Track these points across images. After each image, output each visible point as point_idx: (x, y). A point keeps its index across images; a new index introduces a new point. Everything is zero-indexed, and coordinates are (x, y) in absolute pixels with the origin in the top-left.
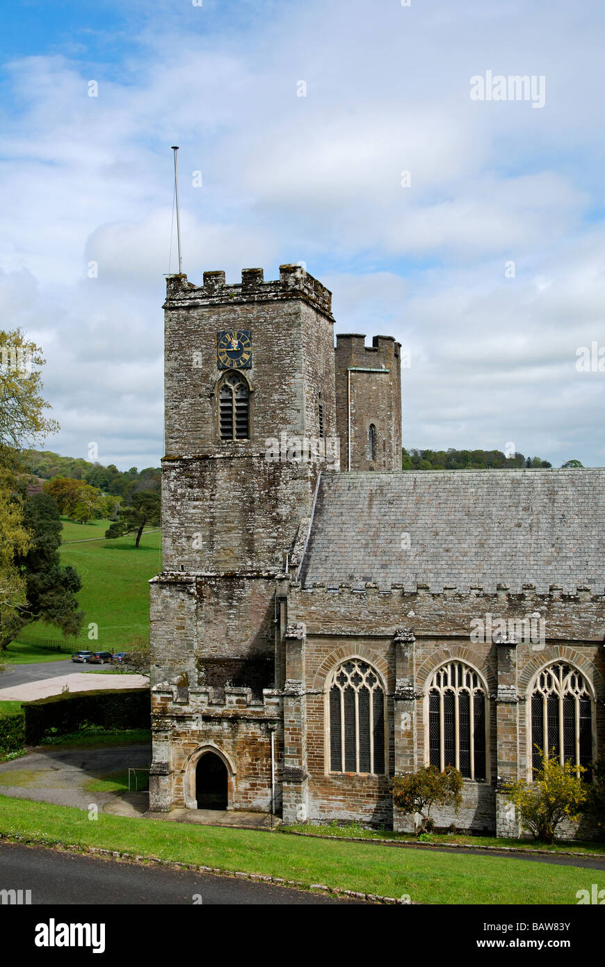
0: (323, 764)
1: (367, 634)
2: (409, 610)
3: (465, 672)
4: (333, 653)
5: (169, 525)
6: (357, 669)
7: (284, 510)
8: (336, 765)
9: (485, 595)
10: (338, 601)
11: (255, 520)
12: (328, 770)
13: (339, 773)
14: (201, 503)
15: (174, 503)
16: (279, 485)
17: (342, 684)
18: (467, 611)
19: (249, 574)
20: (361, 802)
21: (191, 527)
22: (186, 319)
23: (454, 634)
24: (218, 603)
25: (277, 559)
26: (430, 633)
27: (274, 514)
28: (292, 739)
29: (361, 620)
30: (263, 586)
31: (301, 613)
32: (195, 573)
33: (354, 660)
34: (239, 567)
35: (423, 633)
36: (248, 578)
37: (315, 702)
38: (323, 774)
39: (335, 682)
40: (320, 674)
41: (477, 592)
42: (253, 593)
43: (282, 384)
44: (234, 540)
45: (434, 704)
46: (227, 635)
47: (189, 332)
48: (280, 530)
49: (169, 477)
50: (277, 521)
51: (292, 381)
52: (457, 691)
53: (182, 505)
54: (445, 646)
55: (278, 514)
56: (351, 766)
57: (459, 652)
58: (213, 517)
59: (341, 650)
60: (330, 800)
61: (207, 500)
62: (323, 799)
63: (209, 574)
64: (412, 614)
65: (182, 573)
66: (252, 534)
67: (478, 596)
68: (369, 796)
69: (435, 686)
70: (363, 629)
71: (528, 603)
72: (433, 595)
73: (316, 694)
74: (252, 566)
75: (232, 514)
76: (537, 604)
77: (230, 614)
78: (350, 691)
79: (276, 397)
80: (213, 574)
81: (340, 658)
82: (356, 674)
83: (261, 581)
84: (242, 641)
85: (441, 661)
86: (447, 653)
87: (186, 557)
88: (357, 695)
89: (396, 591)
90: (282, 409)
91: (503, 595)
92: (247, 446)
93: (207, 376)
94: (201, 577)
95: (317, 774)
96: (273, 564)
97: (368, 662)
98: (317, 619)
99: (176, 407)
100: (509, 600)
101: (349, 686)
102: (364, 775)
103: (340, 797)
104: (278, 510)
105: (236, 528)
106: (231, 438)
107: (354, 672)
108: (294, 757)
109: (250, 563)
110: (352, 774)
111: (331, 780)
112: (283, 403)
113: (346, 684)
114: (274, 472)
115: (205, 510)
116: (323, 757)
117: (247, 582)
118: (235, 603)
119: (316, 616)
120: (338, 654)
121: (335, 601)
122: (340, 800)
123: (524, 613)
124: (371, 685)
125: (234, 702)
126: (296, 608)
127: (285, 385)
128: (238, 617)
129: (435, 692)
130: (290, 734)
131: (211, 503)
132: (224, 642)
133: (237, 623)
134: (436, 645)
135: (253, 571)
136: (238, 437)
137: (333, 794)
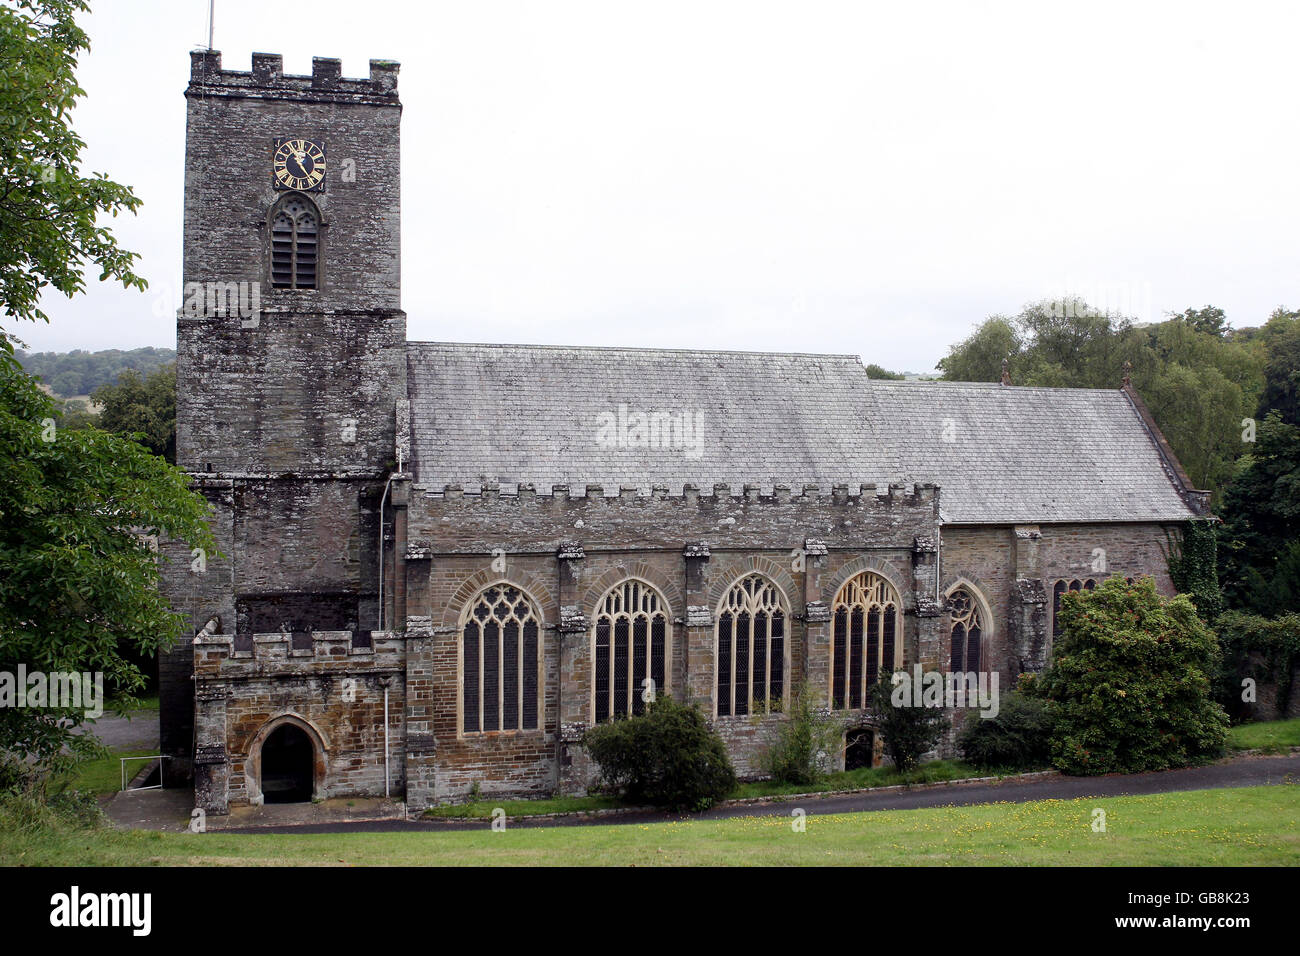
0: (455, 725)
1: (520, 551)
2: (576, 518)
3: (642, 593)
4: (471, 578)
5: (188, 406)
6: (502, 598)
7: (370, 389)
8: (471, 724)
9: (671, 498)
10: (481, 509)
11: (326, 401)
12: (461, 734)
13: (477, 733)
14: (242, 375)
15: (197, 375)
16: (363, 354)
17: (482, 618)
18: (650, 518)
19: (317, 476)
20: (506, 767)
21: (225, 409)
22: (223, 114)
23: (633, 546)
24: (267, 517)
25: (358, 455)
26: (603, 547)
27: (356, 393)
28: (419, 695)
29: (512, 533)
30: (338, 492)
31: (427, 527)
32: (232, 475)
33: (498, 586)
34: (301, 466)
35: (595, 547)
36: (316, 481)
37: (445, 644)
38: (455, 737)
39: (473, 615)
40: (453, 607)
41: (662, 494)
42: (324, 501)
43: (370, 217)
44: (294, 428)
45: (603, 637)
46: (282, 561)
47: (228, 133)
48: (364, 415)
49: (190, 337)
50: (359, 403)
51: (386, 215)
52: (632, 618)
53: (211, 377)
54: (620, 563)
55: (361, 393)
56: (491, 723)
57: (638, 570)
58: (262, 397)
59: (482, 573)
60: (464, 770)
61: (251, 372)
62: (454, 770)
63: (253, 475)
64: (580, 523)
65: (210, 475)
66: (321, 421)
67: (663, 499)
68: (517, 758)
69: (605, 613)
70: (515, 545)
71: (721, 506)
72: (608, 498)
73: (447, 633)
74: (320, 465)
75: (292, 392)
76: (732, 508)
77: (287, 531)
78: (492, 627)
79: (360, 235)
80: (259, 476)
81: (481, 583)
82: (502, 604)
83: (335, 485)
84: (305, 568)
85: (614, 581)
86: (622, 571)
87: (216, 452)
88: (501, 631)
89: (560, 494)
90: (369, 251)
91: (692, 498)
92: (317, 298)
93: (255, 197)
94: (242, 480)
95: (446, 738)
96: (353, 461)
97: (520, 588)
98: (451, 533)
99: (203, 237)
100: (701, 505)
101: (492, 621)
102: (511, 732)
103: (480, 765)
104: (362, 389)
105: (296, 411)
106: (289, 286)
107: (498, 602)
108: (421, 719)
109: (317, 461)
110: (494, 733)
111: (466, 744)
112: (371, 244)
113: (487, 619)
114: (357, 337)
115: (248, 386)
116: (455, 715)
117: (314, 487)
118: (294, 516)
119: (449, 530)
120: (479, 579)
121: (476, 509)
122: (479, 769)
123: (717, 518)
124: (521, 617)
125: (328, 651)
126: (421, 519)
127: (375, 219)
128: (299, 535)
129: (604, 621)
130: (416, 689)
131: (258, 376)
132: (276, 569)
133: (297, 543)
134: (609, 562)
135: (321, 472)
136: (299, 286)
137: (468, 762)
